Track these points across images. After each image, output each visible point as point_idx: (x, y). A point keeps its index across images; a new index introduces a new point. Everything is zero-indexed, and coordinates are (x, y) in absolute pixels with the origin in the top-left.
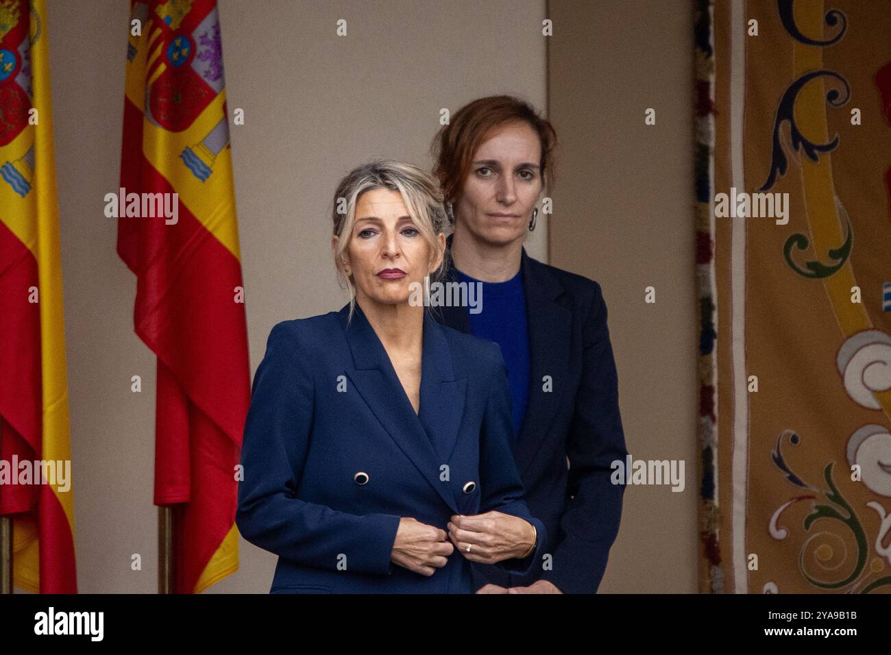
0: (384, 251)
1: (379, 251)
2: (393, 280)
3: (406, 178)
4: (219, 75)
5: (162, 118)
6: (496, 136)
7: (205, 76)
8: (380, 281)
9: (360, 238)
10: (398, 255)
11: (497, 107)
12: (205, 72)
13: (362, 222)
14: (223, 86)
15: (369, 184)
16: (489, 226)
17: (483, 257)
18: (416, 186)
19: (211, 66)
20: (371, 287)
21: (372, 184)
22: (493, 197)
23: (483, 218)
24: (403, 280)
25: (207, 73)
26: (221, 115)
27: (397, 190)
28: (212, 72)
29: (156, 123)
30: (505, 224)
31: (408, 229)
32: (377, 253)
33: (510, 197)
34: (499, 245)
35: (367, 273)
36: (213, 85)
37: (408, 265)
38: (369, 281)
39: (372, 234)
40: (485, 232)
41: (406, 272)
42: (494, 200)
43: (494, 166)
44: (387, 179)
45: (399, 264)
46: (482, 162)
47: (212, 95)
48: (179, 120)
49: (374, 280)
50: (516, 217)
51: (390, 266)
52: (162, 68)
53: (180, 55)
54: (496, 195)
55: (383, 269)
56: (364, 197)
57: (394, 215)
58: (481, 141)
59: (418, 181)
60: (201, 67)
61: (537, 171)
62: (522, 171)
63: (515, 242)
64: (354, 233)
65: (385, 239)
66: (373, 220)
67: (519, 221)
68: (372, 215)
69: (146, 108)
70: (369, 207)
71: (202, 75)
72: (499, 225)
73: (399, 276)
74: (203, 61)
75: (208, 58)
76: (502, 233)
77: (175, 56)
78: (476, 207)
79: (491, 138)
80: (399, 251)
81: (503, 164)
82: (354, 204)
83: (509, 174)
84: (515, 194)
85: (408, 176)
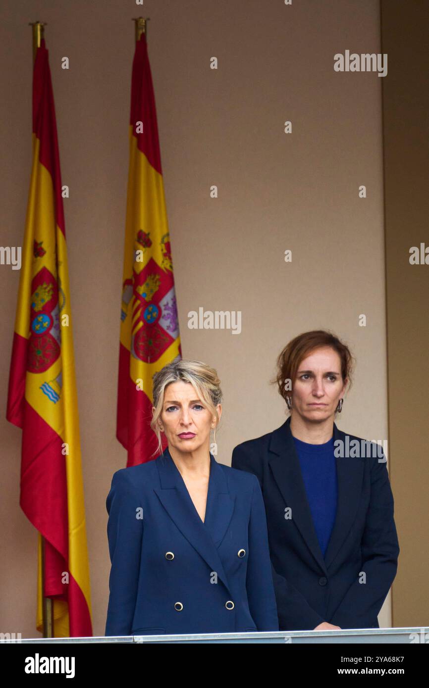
0: (181, 422)
1: (179, 421)
2: (187, 439)
3: (195, 375)
4: (176, 328)
5: (141, 355)
6: (310, 355)
7: (168, 329)
8: (179, 439)
9: (167, 412)
10: (190, 424)
11: (311, 338)
12: (167, 327)
13: (169, 403)
14: (178, 335)
15: (172, 379)
16: (309, 411)
17: (308, 429)
18: (202, 380)
19: (171, 323)
20: (175, 442)
21: (175, 379)
22: (310, 393)
23: (305, 407)
24: (193, 439)
25: (168, 327)
26: (177, 352)
27: (190, 382)
28: (171, 326)
29: (137, 358)
30: (318, 409)
31: (196, 406)
32: (177, 422)
33: (320, 393)
34: (319, 422)
35: (172, 433)
36: (173, 334)
37: (197, 429)
38: (173, 439)
39: (175, 409)
40: (306, 414)
41: (196, 433)
42: (311, 395)
43: (310, 375)
44: (183, 376)
45: (192, 429)
46: (302, 372)
47: (172, 340)
48: (152, 356)
49: (177, 439)
50: (325, 405)
51: (186, 431)
52: (141, 324)
53: (152, 317)
54: (312, 392)
55: (182, 432)
56: (169, 388)
57: (187, 399)
58: (302, 359)
59: (205, 377)
60: (165, 323)
61: (339, 377)
62: (330, 376)
63: (329, 420)
64: (164, 408)
65: (182, 414)
66: (175, 402)
67: (328, 408)
68: (175, 400)
69: (132, 349)
70: (172, 394)
71: (165, 328)
72: (314, 410)
73: (191, 436)
74: (166, 320)
75: (168, 318)
76: (317, 415)
77: (149, 317)
78: (302, 400)
79: (306, 357)
80: (191, 421)
81: (316, 373)
82: (163, 391)
83: (319, 379)
84: (324, 391)
85: (196, 373)
